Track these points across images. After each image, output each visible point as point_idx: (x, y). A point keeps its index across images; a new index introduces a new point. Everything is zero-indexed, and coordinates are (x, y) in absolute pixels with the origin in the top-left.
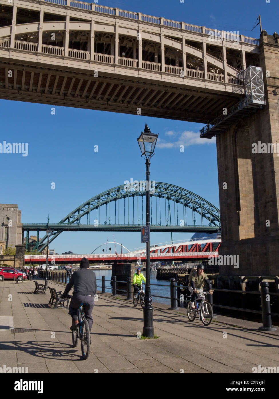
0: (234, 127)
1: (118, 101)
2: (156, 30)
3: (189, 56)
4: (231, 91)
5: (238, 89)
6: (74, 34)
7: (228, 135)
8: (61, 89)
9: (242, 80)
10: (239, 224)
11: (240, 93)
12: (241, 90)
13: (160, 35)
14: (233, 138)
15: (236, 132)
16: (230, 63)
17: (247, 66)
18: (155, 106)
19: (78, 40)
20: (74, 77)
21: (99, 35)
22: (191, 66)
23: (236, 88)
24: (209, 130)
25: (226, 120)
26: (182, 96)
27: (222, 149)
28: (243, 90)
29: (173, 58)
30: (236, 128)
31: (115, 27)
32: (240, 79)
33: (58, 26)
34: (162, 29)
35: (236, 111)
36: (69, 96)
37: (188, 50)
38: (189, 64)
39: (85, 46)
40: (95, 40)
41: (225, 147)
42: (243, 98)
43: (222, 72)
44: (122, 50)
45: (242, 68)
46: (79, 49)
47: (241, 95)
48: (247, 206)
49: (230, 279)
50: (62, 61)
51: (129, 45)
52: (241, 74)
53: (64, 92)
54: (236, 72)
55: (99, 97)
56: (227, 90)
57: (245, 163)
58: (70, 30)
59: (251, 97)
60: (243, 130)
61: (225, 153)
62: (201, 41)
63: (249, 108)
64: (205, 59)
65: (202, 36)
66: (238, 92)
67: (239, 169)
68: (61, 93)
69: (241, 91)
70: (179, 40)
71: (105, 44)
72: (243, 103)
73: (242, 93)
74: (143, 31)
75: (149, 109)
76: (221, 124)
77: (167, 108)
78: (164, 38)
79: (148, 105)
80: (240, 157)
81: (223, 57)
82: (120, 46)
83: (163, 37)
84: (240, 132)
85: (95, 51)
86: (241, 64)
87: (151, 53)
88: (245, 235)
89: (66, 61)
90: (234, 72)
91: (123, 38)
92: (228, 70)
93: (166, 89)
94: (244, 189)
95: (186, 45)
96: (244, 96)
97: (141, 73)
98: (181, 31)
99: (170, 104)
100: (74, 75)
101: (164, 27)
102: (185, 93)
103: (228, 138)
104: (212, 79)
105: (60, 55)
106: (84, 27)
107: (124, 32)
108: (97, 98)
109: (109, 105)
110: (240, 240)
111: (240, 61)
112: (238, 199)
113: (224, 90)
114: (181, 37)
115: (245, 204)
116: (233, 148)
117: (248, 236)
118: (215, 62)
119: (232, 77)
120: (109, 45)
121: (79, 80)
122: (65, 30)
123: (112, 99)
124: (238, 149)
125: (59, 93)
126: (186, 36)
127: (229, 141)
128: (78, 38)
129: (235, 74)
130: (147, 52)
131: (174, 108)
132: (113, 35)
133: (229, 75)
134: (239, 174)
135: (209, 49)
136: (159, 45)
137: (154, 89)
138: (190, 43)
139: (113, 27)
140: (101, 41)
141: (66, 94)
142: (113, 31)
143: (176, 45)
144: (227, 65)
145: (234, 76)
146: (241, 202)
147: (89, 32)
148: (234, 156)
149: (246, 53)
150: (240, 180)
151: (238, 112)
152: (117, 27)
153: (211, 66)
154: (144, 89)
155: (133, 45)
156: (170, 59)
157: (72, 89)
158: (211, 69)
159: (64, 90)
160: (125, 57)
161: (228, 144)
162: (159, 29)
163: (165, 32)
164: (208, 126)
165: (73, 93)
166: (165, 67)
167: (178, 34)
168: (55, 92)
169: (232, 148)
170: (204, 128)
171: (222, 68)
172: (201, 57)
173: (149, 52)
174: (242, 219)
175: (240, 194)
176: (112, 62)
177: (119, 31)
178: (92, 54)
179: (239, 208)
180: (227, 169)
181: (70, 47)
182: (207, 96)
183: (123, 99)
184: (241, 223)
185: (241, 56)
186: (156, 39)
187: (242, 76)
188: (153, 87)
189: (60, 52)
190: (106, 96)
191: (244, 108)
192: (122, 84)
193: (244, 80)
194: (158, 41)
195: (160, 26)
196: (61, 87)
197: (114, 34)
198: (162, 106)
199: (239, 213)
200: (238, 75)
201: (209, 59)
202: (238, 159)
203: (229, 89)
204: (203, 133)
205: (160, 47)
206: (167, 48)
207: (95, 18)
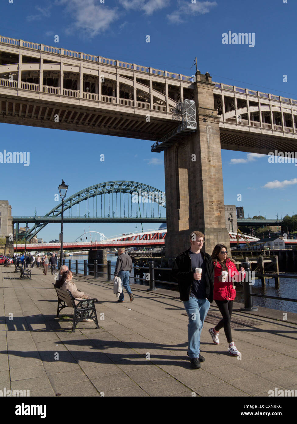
0: (176, 144)
1: (85, 124)
2: (113, 70)
3: (139, 91)
4: (171, 119)
5: (177, 117)
6: (46, 73)
7: (172, 151)
8: (38, 114)
9: (180, 110)
10: (179, 219)
11: (178, 120)
12: (179, 118)
13: (116, 74)
14: (175, 153)
15: (178, 148)
16: (172, 96)
17: (184, 100)
18: (115, 128)
19: (51, 77)
20: (48, 107)
21: (67, 74)
22: (141, 98)
23: (175, 116)
24: (158, 146)
25: (169, 140)
26: (134, 122)
27: (168, 161)
28: (181, 118)
29: (127, 92)
30: (178, 145)
31: (80, 67)
32: (178, 109)
33: (34, 67)
34: (118, 70)
35: (176, 134)
36: (45, 120)
37: (138, 86)
38: (140, 96)
39: (56, 83)
40: (64, 77)
41: (170, 160)
42: (181, 123)
43: (165, 103)
44: (86, 85)
45: (181, 101)
46: (51, 85)
47: (179, 121)
48: (185, 205)
49: (169, 260)
50: (37, 95)
51: (92, 81)
52: (180, 105)
53: (41, 116)
54: (175, 104)
55: (70, 121)
56: (168, 118)
57: (184, 173)
58: (43, 70)
59: (186, 123)
60: (183, 147)
61: (170, 164)
62: (149, 79)
63: (184, 131)
64: (151, 94)
65: (149, 75)
66: (176, 120)
67: (179, 177)
68: (39, 118)
69: (179, 119)
70: (131, 78)
71: (72, 80)
72: (181, 128)
73: (180, 120)
74: (102, 71)
75: (110, 131)
76: (166, 142)
77: (124, 129)
78: (119, 76)
79: (109, 127)
80: (181, 168)
81: (165, 91)
82: (85, 81)
83: (118, 76)
84: (180, 148)
85: (64, 87)
86: (179, 97)
87: (109, 88)
88: (183, 227)
89: (41, 95)
90: (174, 104)
91: (86, 76)
92: (170, 102)
93: (121, 116)
94: (183, 192)
95: (136, 83)
96: (181, 122)
97: (100, 104)
98: (133, 71)
99: (126, 126)
100: (48, 106)
101: (120, 68)
102: (136, 119)
103: (172, 153)
104: (157, 109)
105: (36, 91)
106: (55, 68)
107: (88, 72)
108: (68, 121)
109: (78, 127)
110: (179, 231)
111: (179, 95)
112: (178, 200)
113: (166, 118)
114: (132, 76)
115: (184, 204)
116: (176, 161)
117: (185, 228)
118: (159, 96)
119: (172, 108)
120: (76, 81)
121: (52, 109)
122: (40, 70)
123: (80, 123)
124: (179, 161)
125: (37, 117)
126: (136, 75)
127: (173, 155)
128: (51, 76)
129: (175, 105)
130: (107, 87)
131: (129, 130)
132: (78, 74)
133: (170, 106)
134: (180, 181)
135: (156, 85)
136: (115, 82)
137: (112, 116)
138: (139, 81)
139: (79, 68)
140: (70, 78)
141: (42, 118)
142: (78, 71)
143: (129, 83)
144: (169, 98)
145: (173, 107)
146: (181, 202)
147: (59, 72)
148: (176, 167)
149: (184, 89)
150: (180, 186)
151: (177, 134)
152: (82, 68)
153: (155, 99)
154: (104, 116)
155: (95, 81)
156: (125, 92)
157: (47, 115)
158: (157, 101)
159: (41, 115)
160: (89, 91)
161: (172, 157)
162: (115, 69)
163: (120, 72)
164: (157, 143)
165: (48, 117)
166: (120, 100)
167: (130, 74)
168: (34, 117)
169: (175, 160)
170: (154, 144)
171: (165, 101)
172: (149, 92)
173: (108, 87)
174: (181, 216)
175: (180, 196)
176: (78, 97)
177: (84, 71)
178: (62, 89)
179: (179, 207)
180: (171, 177)
181: (44, 84)
182: (154, 122)
183: (89, 122)
184: (180, 218)
185: (180, 91)
186: (113, 77)
187: (180, 107)
188: (111, 115)
189: (36, 88)
190: (75, 120)
191: (181, 132)
192: (86, 112)
193: (181, 110)
194: (115, 79)
195: (116, 67)
196: (38, 113)
197: (79, 73)
198: (120, 128)
199: (179, 210)
200: (178, 105)
201: (155, 94)
202: (179, 169)
203: (170, 117)
204: (153, 149)
205: (116, 83)
206: (122, 85)
207: (64, 60)
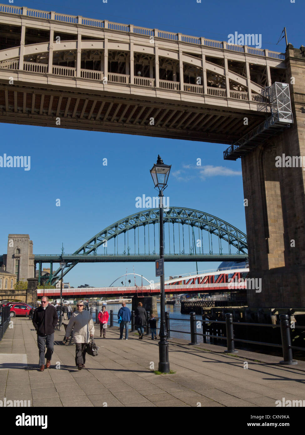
0: (260, 147)
1: (134, 122)
2: (174, 46)
3: (210, 74)
4: (256, 110)
5: (263, 107)
6: (86, 53)
7: (254, 157)
8: (73, 111)
9: (267, 97)
10: (268, 252)
11: (266, 111)
12: (267, 108)
13: (178, 52)
14: (259, 159)
15: (262, 153)
16: (254, 79)
17: (273, 83)
18: (174, 127)
19: (90, 60)
20: (87, 99)
21: (112, 53)
22: (212, 84)
23: (261, 106)
24: (234, 151)
25: (251, 141)
26: (203, 116)
27: (248, 171)
28: (269, 108)
29: (193, 75)
30: (263, 148)
31: (130, 44)
32: (265, 96)
33: (70, 45)
34: (180, 46)
35: (262, 131)
36: (81, 119)
37: (208, 67)
38: (210, 82)
39: (98, 66)
40: (109, 59)
41: (251, 170)
42: (269, 116)
43: (246, 89)
44: (138, 68)
45: (267, 85)
46: (91, 69)
47: (267, 113)
48: (275, 232)
49: (259, 311)
50: (74, 82)
51: (145, 63)
52: (267, 91)
53: (77, 114)
54: (260, 89)
55: (114, 119)
56: (251, 109)
57: (273, 187)
58: (82, 49)
59: (277, 115)
60: (270, 150)
61: (251, 176)
62: (223, 57)
63: (275, 127)
64: (227, 76)
65: (223, 52)
66: (263, 111)
67: (266, 193)
68: (74, 116)
69: (267, 110)
70: (199, 56)
71: (119, 63)
72: (269, 122)
73: (268, 112)
74: (159, 48)
75: (168, 131)
76: (246, 145)
77: (188, 128)
78: (183, 54)
79: (167, 126)
80: (267, 180)
81: (246, 73)
82: (135, 64)
83: (181, 54)
84: (266, 153)
85: (109, 71)
86: (265, 80)
87: (168, 71)
88: (275, 264)
89: (78, 82)
90: (258, 89)
91: (138, 56)
92: (252, 86)
93: (186, 109)
94: (272, 214)
95: (206, 62)
96: (270, 115)
97: (158, 92)
98: (201, 47)
99: (190, 124)
100: (87, 97)
101: (183, 43)
102: (206, 112)
103: (254, 160)
104: (235, 97)
105: (72, 77)
106: (97, 45)
107: (140, 50)
108: (112, 120)
109: (125, 126)
110: (270, 269)
111: (265, 77)
112: (266, 225)
113: (248, 109)
114: (200, 53)
115: (274, 230)
116: (260, 171)
117: (278, 264)
118: (237, 79)
119: (256, 95)
120: (124, 64)
121: (93, 101)
122: (77, 50)
123: (128, 121)
124: (264, 171)
125: (71, 116)
126: (206, 52)
127: (255, 162)
128: (91, 58)
129: (259, 91)
130: (165, 70)
131: (194, 129)
132: (127, 54)
133: (253, 92)
134: (267, 198)
135: (231, 65)
136: (177, 62)
137: (172, 109)
138: (210, 59)
139: (128, 45)
140: (116, 60)
141: (78, 117)
142: (127, 49)
143: (196, 62)
144: (251, 82)
145: (258, 94)
146: (270, 228)
147: (102, 51)
148: (261, 179)
149: (272, 69)
150: (268, 205)
151: (264, 132)
152: (132, 44)
153: (233, 84)
154: (162, 109)
155: (149, 63)
156: (190, 77)
157: (85, 112)
158: (234, 87)
159: (77, 113)
160: (141, 76)
161: (255, 166)
162: (176, 45)
163: (183, 48)
164: (232, 147)
165: (86, 115)
166: (184, 86)
167: (197, 51)
168: (68, 115)
169: (259, 169)
170: (227, 149)
171: (245, 85)
172: (223, 74)
173: (167, 70)
174: (271, 247)
175: (269, 220)
176: (127, 82)
177: (135, 49)
178: (105, 75)
179: (267, 235)
180: (253, 193)
181: (82, 67)
182: (230, 116)
183: (140, 120)
184: (270, 251)
185: (265, 71)
186: (174, 56)
187: (267, 93)
188: (171, 108)
189: (72, 73)
190: (122, 118)
191: (270, 128)
192: (138, 105)
193: (269, 97)
194: (176, 58)
195: (178, 43)
196: (74, 109)
197: (129, 52)
198: (182, 127)
199: (267, 240)
200: (264, 92)
201: (231, 76)
202: (265, 182)
203: (254, 107)
204: (226, 155)
205: (178, 64)
206: (186, 65)
207: (108, 36)
